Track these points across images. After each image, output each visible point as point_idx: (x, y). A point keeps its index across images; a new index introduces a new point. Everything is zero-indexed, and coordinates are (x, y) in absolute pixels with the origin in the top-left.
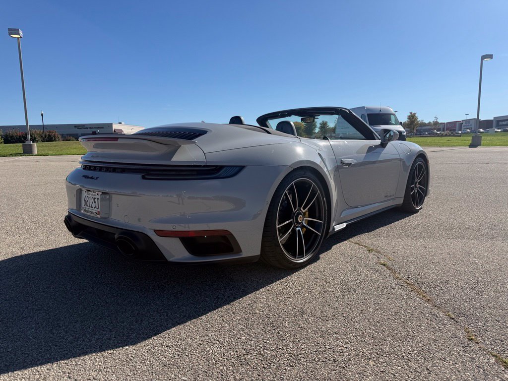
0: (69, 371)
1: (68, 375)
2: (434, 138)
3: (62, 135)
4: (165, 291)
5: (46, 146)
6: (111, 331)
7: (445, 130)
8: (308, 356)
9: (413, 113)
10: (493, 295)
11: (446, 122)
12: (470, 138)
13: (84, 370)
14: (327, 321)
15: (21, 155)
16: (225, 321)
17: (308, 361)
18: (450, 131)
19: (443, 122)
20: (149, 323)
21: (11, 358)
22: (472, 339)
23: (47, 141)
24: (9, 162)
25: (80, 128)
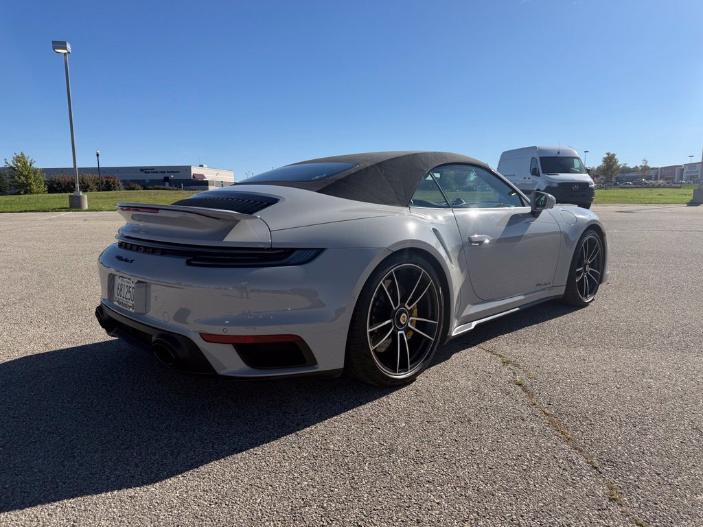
0: (75, 519)
1: (72, 523)
2: (640, 190)
3: (124, 182)
4: (217, 412)
5: (101, 198)
6: (137, 466)
7: (659, 177)
8: (384, 513)
9: (611, 153)
10: (661, 435)
11: (660, 167)
12: (692, 191)
13: (93, 518)
14: (422, 464)
15: (67, 210)
16: (286, 458)
17: (382, 521)
18: (666, 179)
19: (656, 167)
20: (187, 457)
21: (7, 497)
22: (614, 499)
23: (104, 190)
24: (50, 220)
25: (149, 172)
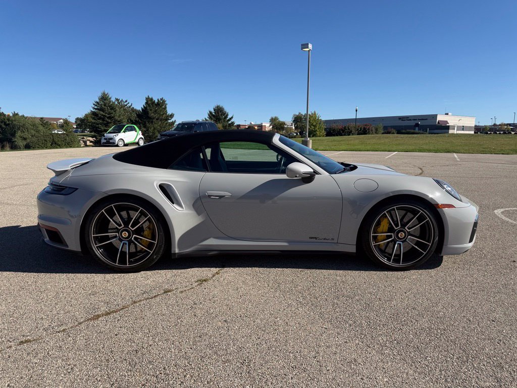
23: (361, 134)
25: (404, 120)
